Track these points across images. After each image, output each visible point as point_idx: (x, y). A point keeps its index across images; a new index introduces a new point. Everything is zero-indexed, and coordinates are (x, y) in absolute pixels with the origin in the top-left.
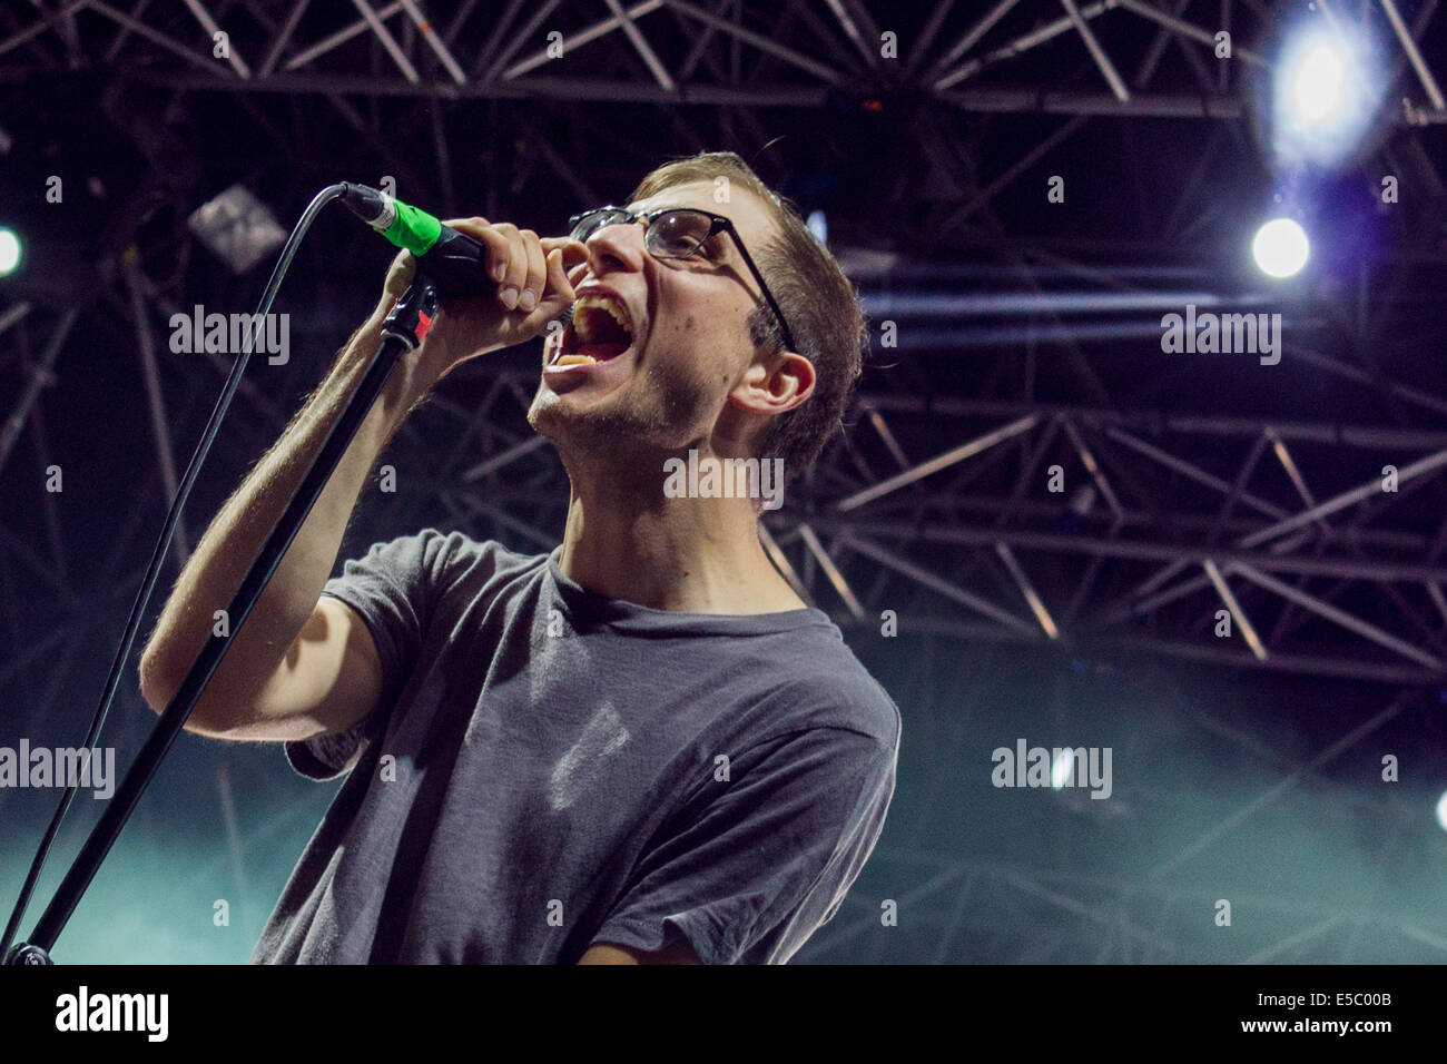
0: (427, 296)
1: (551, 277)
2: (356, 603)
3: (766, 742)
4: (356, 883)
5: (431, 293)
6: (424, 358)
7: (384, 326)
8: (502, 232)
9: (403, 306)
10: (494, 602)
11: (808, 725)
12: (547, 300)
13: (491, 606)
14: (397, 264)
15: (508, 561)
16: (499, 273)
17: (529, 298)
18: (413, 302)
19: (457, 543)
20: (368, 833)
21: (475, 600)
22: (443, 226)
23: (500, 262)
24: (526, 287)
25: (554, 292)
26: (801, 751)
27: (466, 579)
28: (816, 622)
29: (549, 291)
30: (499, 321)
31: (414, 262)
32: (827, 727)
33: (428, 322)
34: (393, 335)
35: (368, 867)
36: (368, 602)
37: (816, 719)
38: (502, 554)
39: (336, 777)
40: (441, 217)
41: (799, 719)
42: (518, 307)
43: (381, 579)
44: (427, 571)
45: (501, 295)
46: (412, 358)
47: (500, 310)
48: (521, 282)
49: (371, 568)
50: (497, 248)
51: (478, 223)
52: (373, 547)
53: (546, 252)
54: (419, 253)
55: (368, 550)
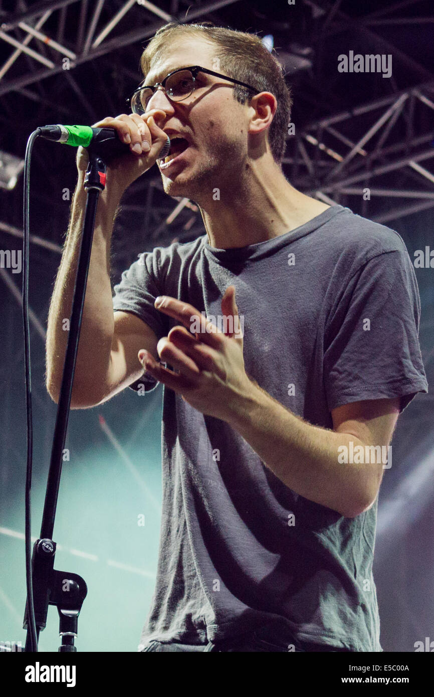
0: (99, 164)
1: (152, 131)
2: (129, 309)
3: (352, 277)
4: (190, 431)
5: (100, 162)
6: (109, 193)
7: (85, 186)
8: (121, 120)
9: (90, 173)
10: (189, 275)
11: (367, 260)
12: (155, 142)
13: (189, 277)
14: (79, 155)
15: (185, 250)
16: (128, 139)
17: (146, 145)
18: (93, 169)
19: (158, 254)
20: (184, 406)
21: (180, 277)
22: (92, 128)
23: (126, 134)
24: (142, 140)
25: (156, 137)
26: (370, 273)
27: (171, 270)
28: (338, 211)
29: (154, 138)
30: (137, 160)
31: (85, 150)
32: (375, 257)
33: (104, 175)
34: (91, 188)
35: (193, 421)
36: (134, 305)
37: (369, 256)
38: (181, 249)
39: (156, 387)
40: (90, 125)
41: (361, 259)
42: (143, 151)
43: (133, 290)
44: (151, 276)
45: (133, 149)
46: (104, 195)
47: (135, 156)
48: (140, 139)
49: (126, 287)
50: (121, 128)
51: (108, 120)
52: (123, 275)
53: (145, 121)
54: (86, 145)
55: (121, 278)
